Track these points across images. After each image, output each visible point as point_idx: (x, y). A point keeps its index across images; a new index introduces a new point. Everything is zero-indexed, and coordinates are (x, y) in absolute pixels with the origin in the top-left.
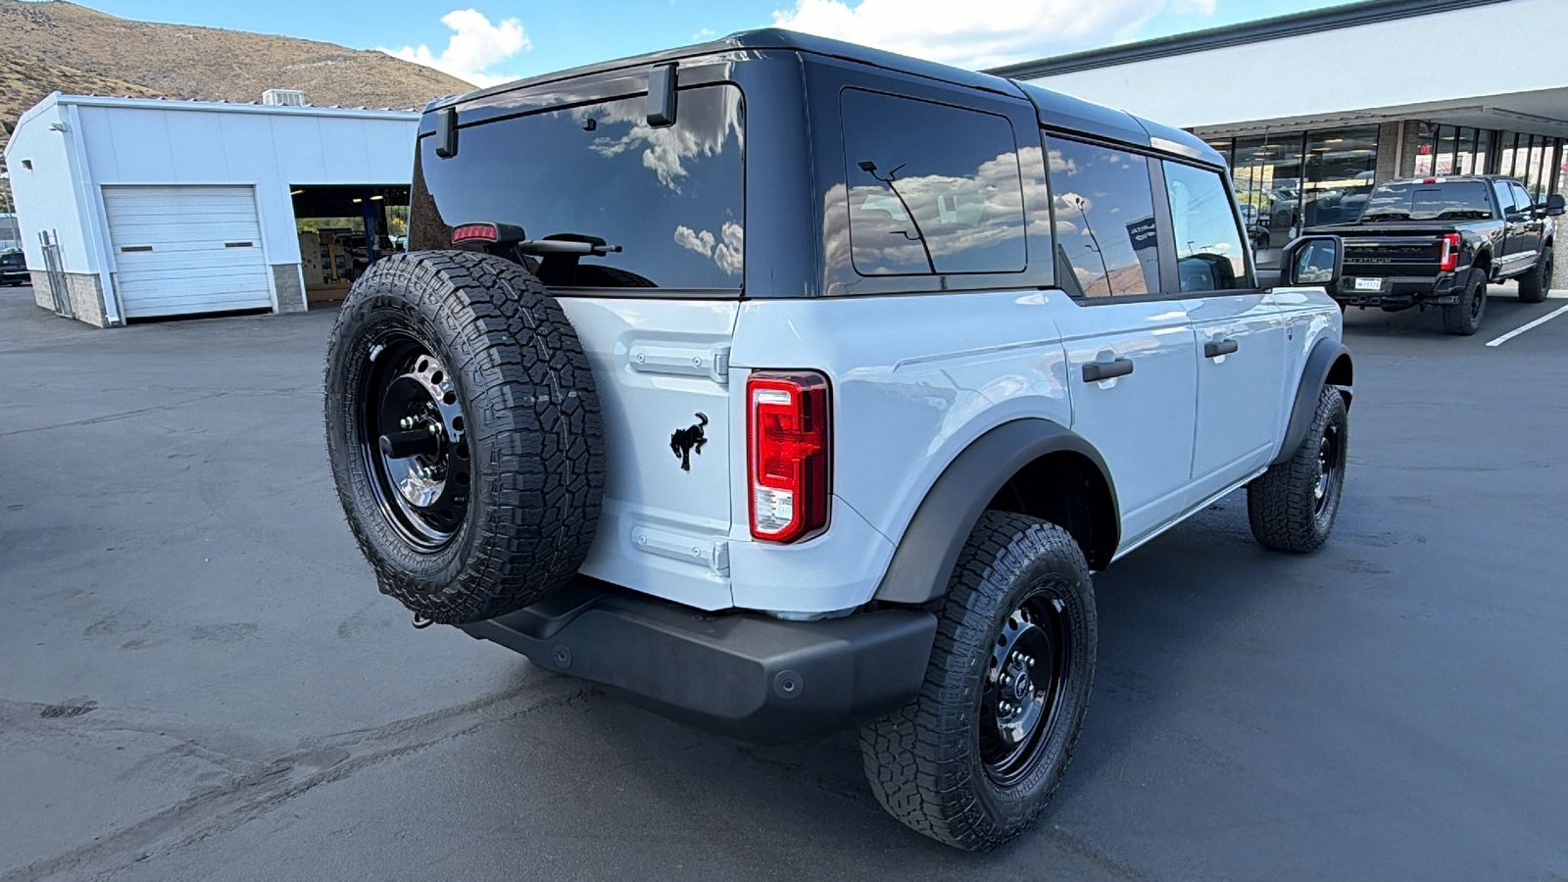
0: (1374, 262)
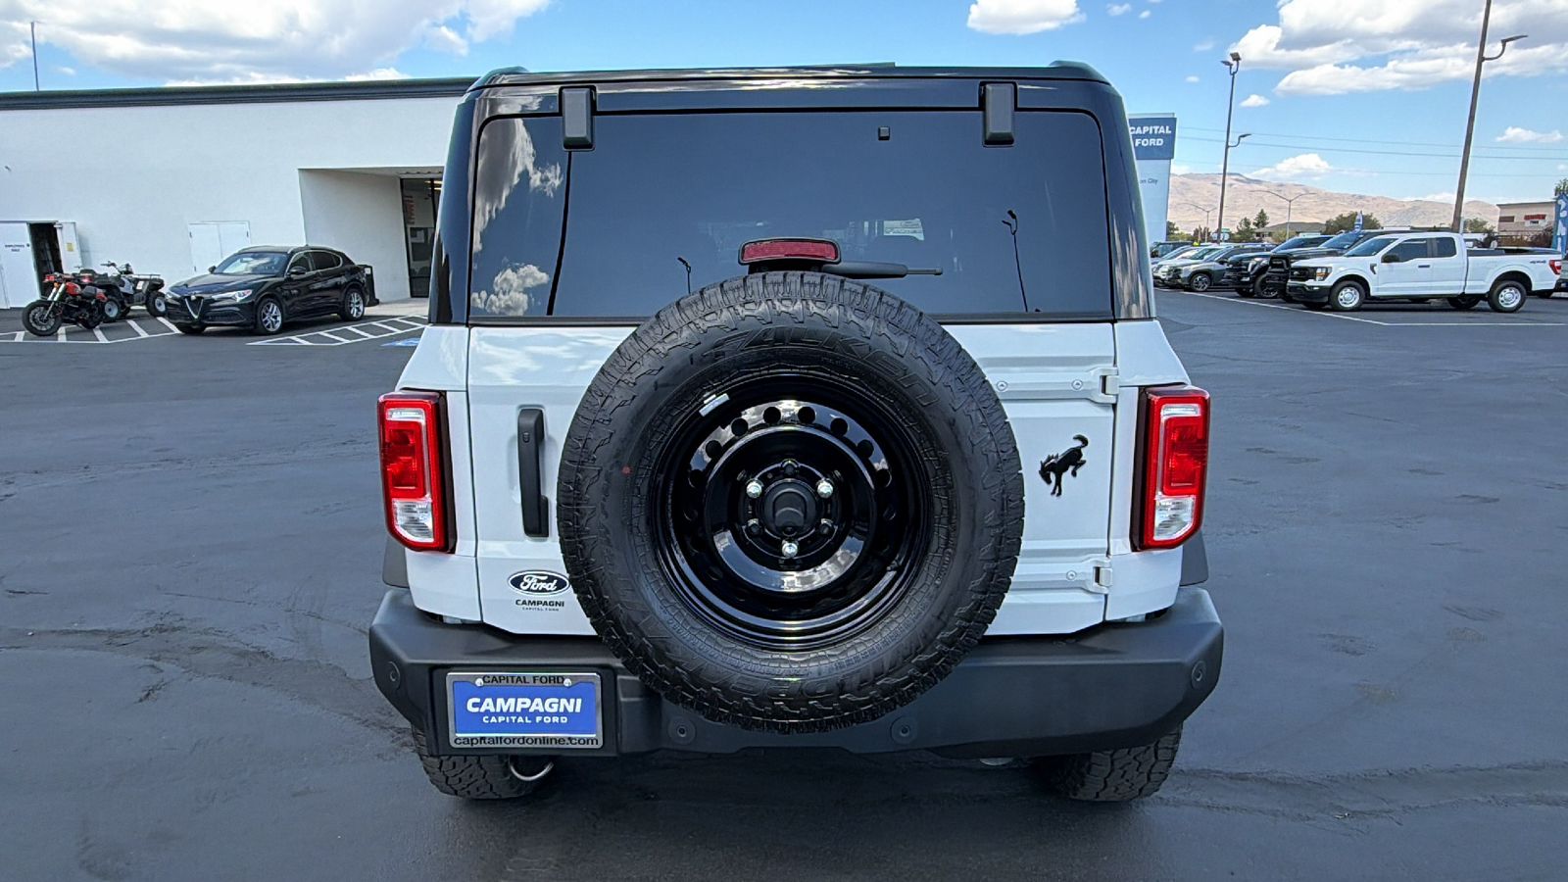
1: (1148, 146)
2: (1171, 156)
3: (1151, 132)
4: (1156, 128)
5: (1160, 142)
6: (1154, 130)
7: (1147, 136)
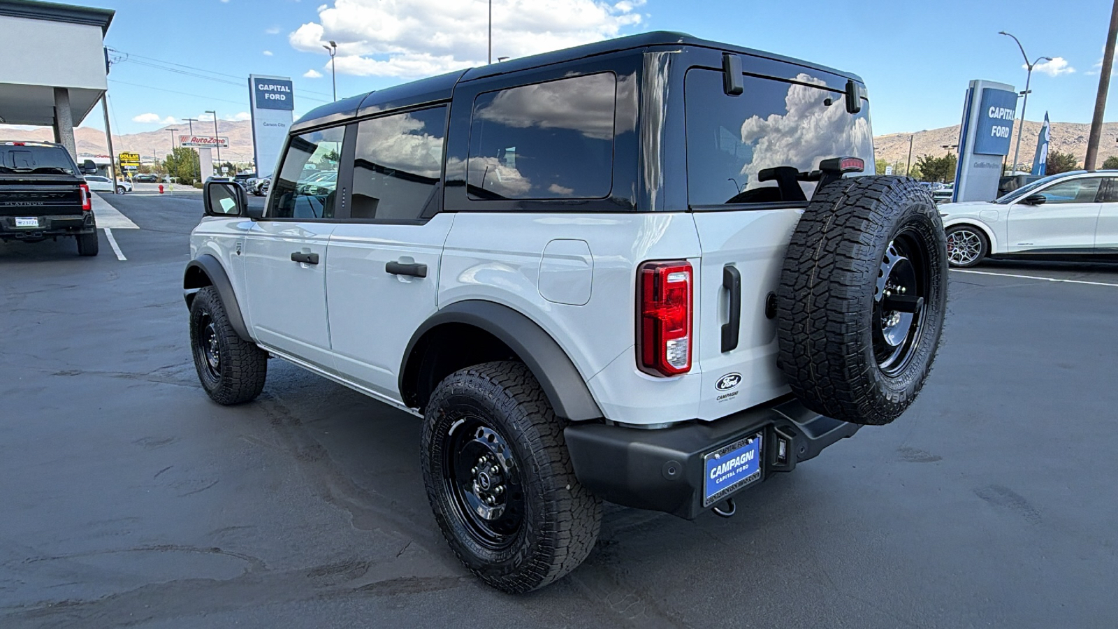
0: (29, 204)
1: (275, 100)
2: (292, 108)
3: (275, 90)
4: (279, 87)
5: (283, 98)
6: (277, 88)
7: (273, 92)
